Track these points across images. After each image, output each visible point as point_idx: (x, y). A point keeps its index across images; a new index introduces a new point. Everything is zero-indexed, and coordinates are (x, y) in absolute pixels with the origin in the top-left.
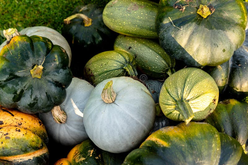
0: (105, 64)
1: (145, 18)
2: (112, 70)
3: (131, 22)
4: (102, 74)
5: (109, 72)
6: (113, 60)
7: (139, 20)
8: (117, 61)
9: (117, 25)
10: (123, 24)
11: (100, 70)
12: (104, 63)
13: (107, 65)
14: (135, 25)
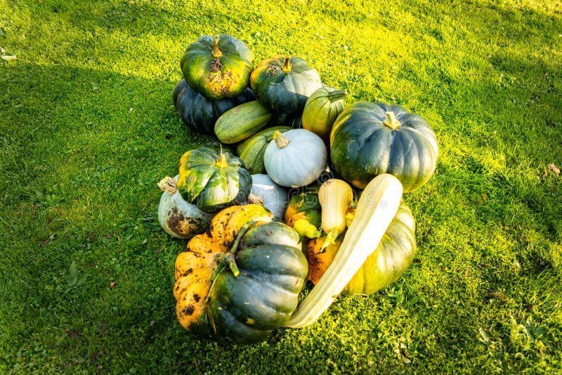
0: (254, 150)
2: (262, 148)
3: (244, 119)
6: (256, 142)
7: (248, 114)
8: (260, 140)
9: (235, 130)
10: (239, 125)
11: (253, 158)
12: (252, 151)
13: (256, 149)
14: (248, 119)
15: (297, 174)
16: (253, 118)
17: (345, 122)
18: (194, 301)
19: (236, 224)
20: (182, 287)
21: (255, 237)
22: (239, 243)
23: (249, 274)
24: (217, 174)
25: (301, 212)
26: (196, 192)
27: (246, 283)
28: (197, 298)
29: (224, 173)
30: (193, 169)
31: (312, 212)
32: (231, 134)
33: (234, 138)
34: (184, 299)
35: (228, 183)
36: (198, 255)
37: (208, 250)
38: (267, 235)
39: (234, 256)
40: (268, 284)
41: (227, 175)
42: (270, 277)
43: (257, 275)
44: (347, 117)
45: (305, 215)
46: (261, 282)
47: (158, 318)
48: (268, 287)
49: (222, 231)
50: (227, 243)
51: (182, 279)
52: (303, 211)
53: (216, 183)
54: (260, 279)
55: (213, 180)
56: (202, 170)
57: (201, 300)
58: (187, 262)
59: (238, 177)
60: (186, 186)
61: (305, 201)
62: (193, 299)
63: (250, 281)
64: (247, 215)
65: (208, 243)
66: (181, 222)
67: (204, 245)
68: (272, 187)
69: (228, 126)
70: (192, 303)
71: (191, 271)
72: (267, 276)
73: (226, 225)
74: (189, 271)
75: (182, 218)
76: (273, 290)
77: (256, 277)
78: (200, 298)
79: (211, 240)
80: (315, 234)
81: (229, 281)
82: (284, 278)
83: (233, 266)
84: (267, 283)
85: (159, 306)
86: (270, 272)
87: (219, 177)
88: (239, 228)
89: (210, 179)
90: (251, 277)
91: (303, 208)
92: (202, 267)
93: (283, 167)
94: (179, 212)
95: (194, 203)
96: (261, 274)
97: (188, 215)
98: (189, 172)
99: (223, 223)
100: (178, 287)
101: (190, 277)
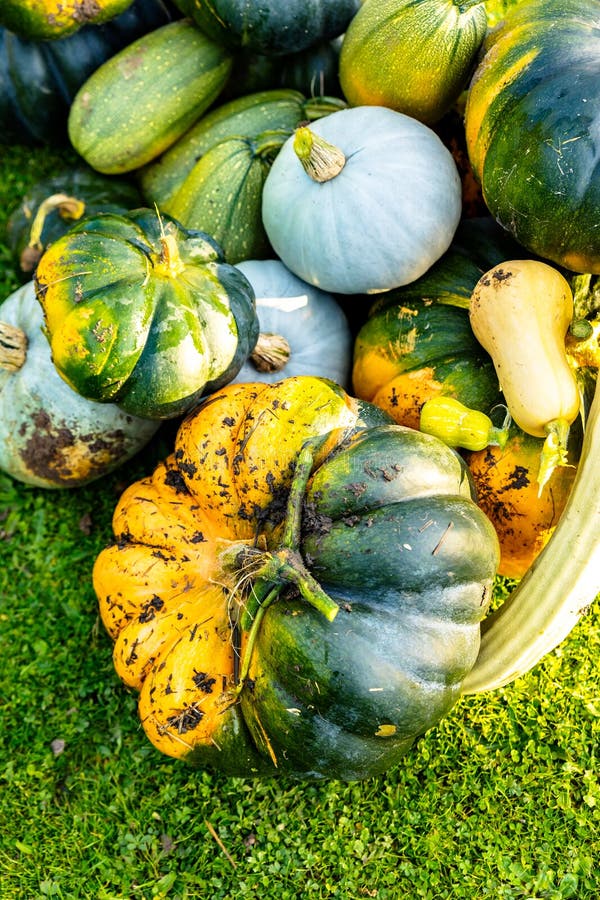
0: (218, 190)
1: (174, 58)
2: (244, 180)
3: (159, 92)
4: (231, 214)
5: (243, 190)
6: (221, 164)
7: (168, 72)
8: (232, 155)
9: (141, 129)
10: (149, 112)
11: (219, 215)
12: (214, 192)
13: (224, 186)
14: (171, 89)
15: (387, 256)
16: (186, 82)
17: (524, 75)
18: (199, 692)
19: (270, 453)
20: (145, 652)
21: (351, 491)
22: (303, 513)
23: (355, 600)
24: (169, 304)
25: (415, 368)
26: (122, 372)
27: (358, 631)
28: (204, 683)
29: (187, 295)
30: (97, 301)
31: (457, 368)
32: (130, 143)
33: (137, 154)
34: (168, 691)
35: (204, 324)
36: (165, 553)
37: (190, 533)
38: (386, 479)
39: (298, 555)
40: (417, 619)
41: (195, 300)
42: (420, 601)
43: (379, 601)
44: (528, 58)
45: (437, 378)
46: (397, 620)
47: (71, 730)
48: (418, 630)
49: (227, 479)
50: (249, 510)
51: (139, 632)
52: (425, 365)
53: (175, 334)
54: (391, 611)
55: (164, 326)
56: (125, 302)
57: (217, 687)
58: (139, 579)
59: (224, 299)
60: (89, 359)
61: (422, 333)
62: (194, 686)
63: (368, 622)
64: (299, 422)
65: (184, 511)
66: (65, 451)
67: (174, 521)
68: (303, 300)
69: (117, 122)
70: (191, 697)
71: (157, 603)
72: (409, 598)
73: (239, 459)
74: (153, 603)
75: (68, 440)
76: (432, 633)
77: (377, 607)
78: (213, 681)
79: (188, 501)
80: (490, 438)
81: (309, 635)
82: (454, 594)
83: (309, 587)
84: (411, 617)
85: (60, 694)
86: (417, 588)
87: (177, 313)
88: (284, 466)
89: (154, 324)
90: (366, 610)
91: (422, 357)
92: (188, 587)
93: (344, 244)
94: (55, 423)
95: (118, 400)
96: (390, 594)
97: (85, 428)
98: (85, 313)
99: (223, 452)
100: (134, 656)
101: (159, 621)
